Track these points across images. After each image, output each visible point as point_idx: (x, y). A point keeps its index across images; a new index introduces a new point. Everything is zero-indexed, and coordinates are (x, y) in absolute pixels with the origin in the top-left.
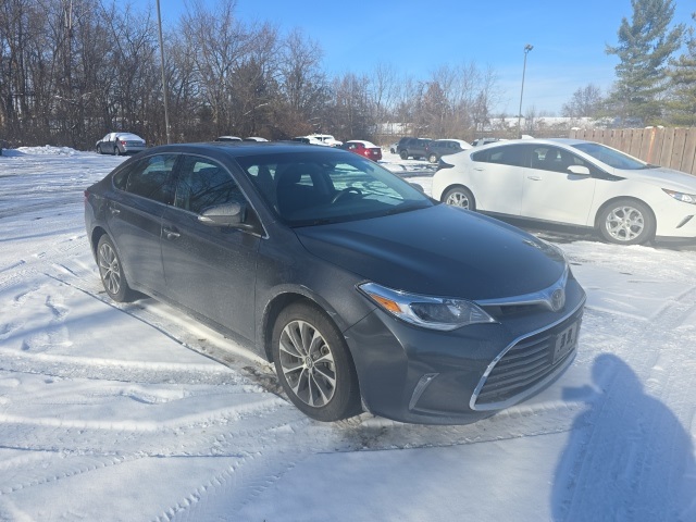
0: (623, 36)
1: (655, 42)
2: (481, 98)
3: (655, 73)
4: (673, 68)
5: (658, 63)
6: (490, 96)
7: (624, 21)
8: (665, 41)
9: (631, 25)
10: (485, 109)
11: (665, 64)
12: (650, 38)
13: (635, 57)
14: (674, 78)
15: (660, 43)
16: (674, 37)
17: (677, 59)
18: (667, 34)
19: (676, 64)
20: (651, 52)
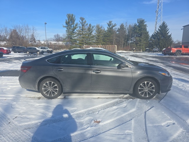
0: (67, 24)
1: (73, 26)
2: (33, 35)
3: (74, 33)
4: (77, 32)
5: (74, 30)
6: (35, 35)
7: (66, 20)
8: (75, 26)
9: (68, 21)
10: (34, 38)
11: (75, 31)
12: (72, 25)
13: (69, 28)
14: (78, 34)
15: (74, 26)
16: (76, 25)
17: (78, 30)
18: (75, 24)
19: (78, 31)
20: (72, 28)
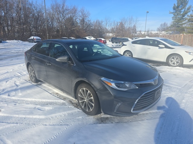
0: (174, 9)
1: (183, 10)
2: (134, 26)
3: (183, 19)
5: (184, 16)
6: (137, 26)
7: (174, 4)
9: (176, 5)
10: (135, 29)
11: (186, 16)
12: (182, 9)
13: (177, 15)
14: (189, 20)
15: (185, 11)
16: (188, 9)
17: (189, 15)
18: (186, 8)
19: (189, 17)
20: (182, 13)
